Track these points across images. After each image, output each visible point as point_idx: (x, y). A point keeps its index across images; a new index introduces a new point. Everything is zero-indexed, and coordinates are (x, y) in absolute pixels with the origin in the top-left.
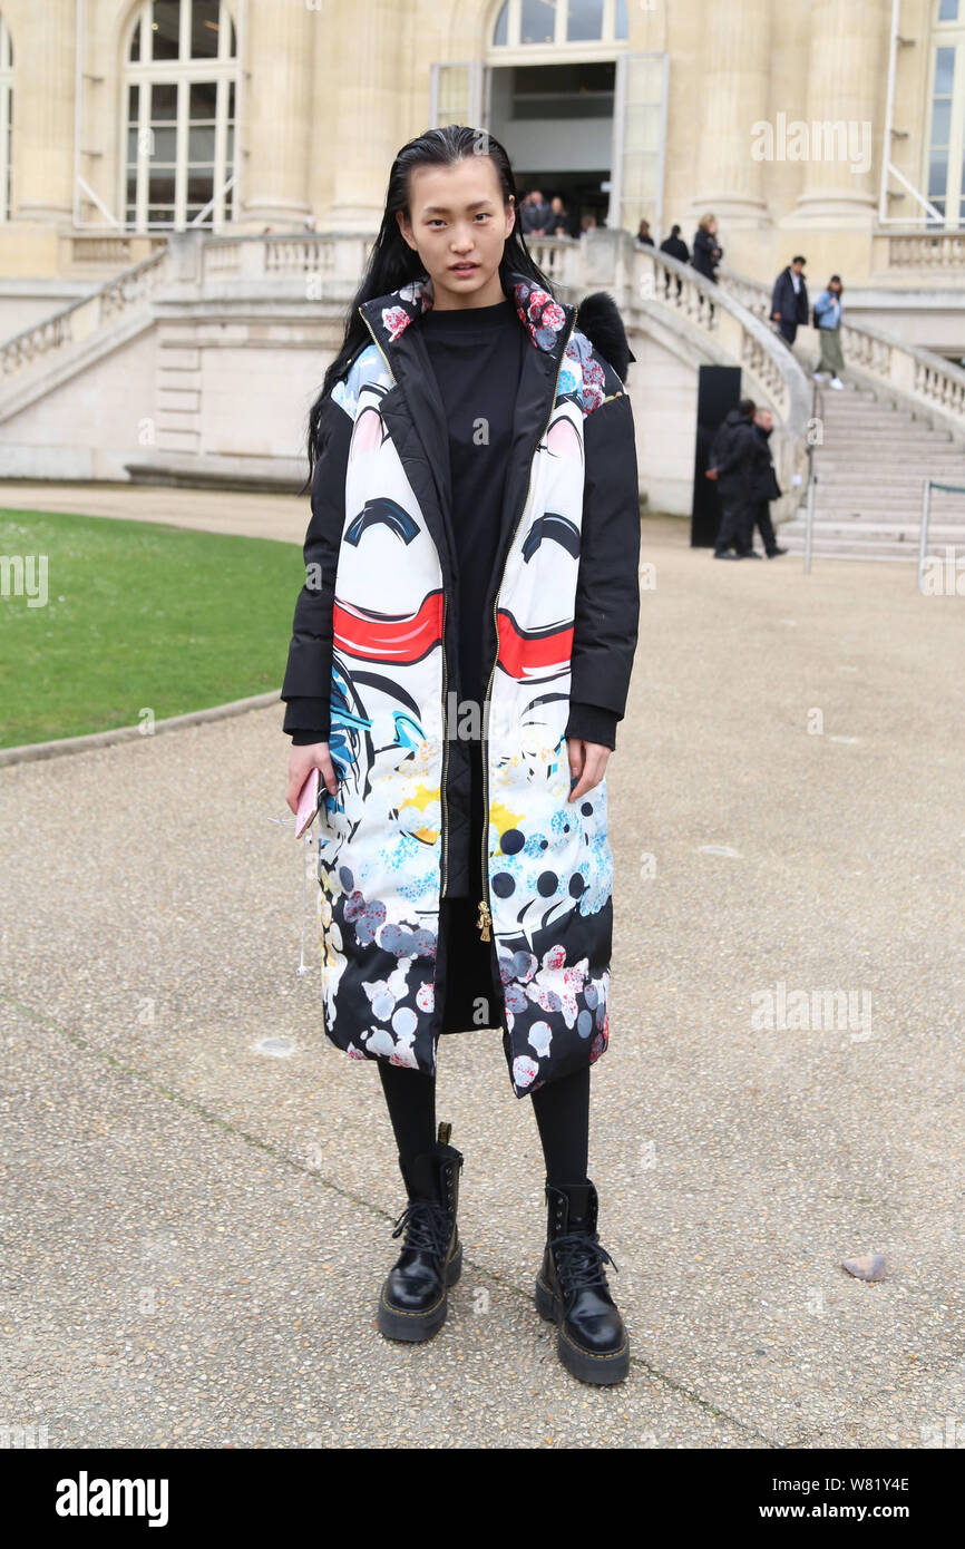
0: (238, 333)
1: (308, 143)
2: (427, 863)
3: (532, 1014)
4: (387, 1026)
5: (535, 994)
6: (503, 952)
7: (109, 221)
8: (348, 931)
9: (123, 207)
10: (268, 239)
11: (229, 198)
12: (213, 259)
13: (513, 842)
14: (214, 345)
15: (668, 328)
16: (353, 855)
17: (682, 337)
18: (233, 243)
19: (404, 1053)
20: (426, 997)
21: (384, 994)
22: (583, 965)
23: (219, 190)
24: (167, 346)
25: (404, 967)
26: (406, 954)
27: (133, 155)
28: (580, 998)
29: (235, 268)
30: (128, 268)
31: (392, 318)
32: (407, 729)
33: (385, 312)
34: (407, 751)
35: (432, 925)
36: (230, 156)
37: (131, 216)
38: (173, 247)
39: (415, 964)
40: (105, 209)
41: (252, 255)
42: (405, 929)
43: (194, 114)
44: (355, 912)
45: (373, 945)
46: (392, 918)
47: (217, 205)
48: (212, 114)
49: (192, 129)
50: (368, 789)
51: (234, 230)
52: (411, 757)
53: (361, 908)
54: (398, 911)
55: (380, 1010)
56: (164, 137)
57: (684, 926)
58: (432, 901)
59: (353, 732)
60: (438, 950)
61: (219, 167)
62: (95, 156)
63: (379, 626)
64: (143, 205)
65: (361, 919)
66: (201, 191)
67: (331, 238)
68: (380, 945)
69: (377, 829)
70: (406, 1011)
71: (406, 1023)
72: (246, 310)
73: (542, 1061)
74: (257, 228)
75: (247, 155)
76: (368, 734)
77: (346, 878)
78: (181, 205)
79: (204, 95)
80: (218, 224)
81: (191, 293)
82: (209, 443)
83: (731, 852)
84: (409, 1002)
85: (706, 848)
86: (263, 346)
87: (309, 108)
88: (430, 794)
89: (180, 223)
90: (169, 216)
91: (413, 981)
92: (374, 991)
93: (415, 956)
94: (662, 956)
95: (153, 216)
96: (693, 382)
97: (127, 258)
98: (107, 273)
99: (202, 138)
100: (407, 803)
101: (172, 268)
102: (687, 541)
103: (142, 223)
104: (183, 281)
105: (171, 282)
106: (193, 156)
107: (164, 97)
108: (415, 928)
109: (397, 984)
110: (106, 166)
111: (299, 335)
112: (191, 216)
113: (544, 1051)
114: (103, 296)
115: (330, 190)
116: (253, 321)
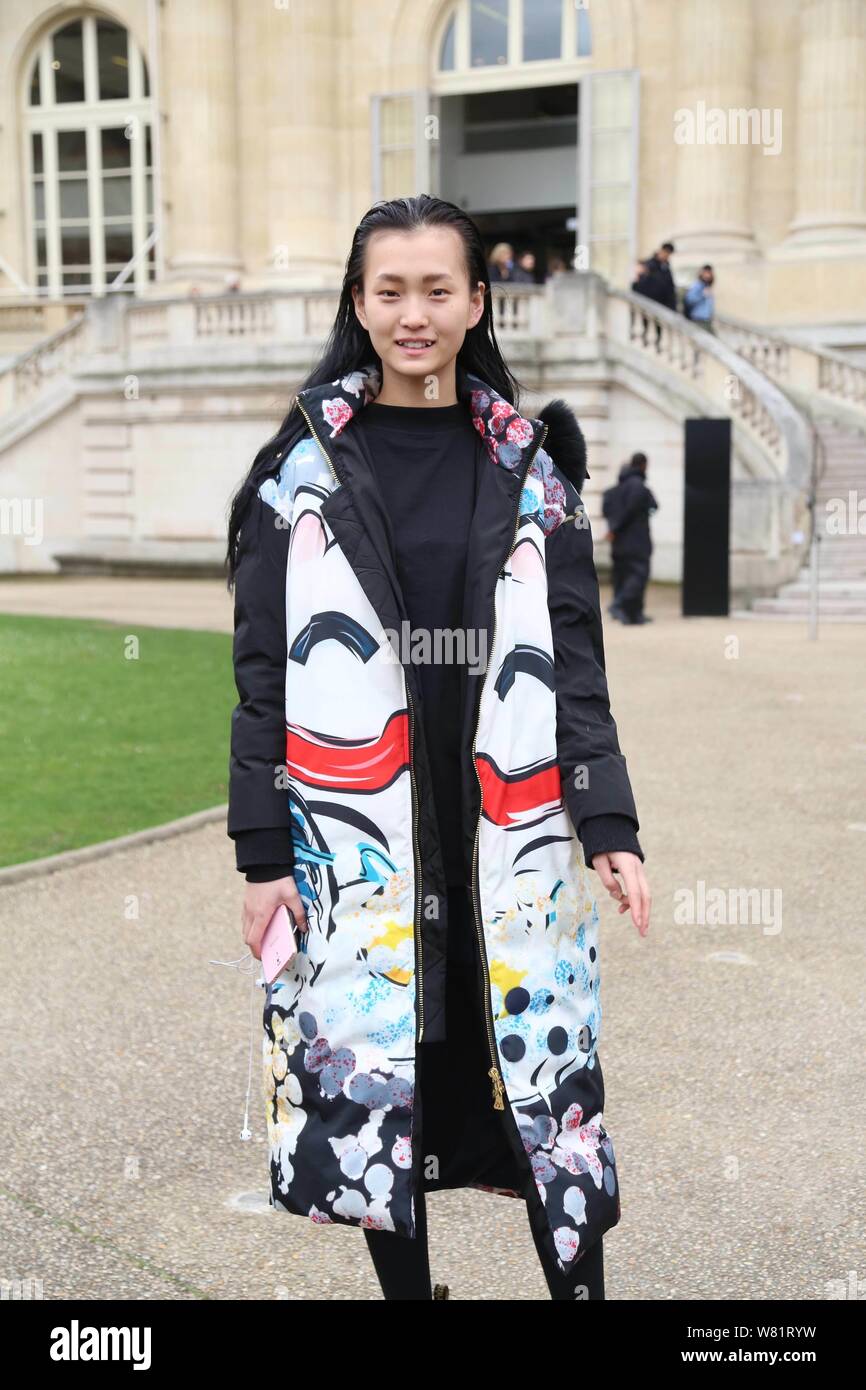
0: (171, 406)
1: (237, 191)
2: (400, 1006)
4: (359, 1185)
7: (18, 286)
8: (310, 1083)
9: (33, 269)
10: (198, 302)
11: (151, 256)
12: (139, 325)
14: (144, 420)
15: (647, 378)
16: (317, 1000)
17: (664, 388)
18: (160, 307)
19: (380, 1212)
20: (403, 1152)
21: (354, 1150)
22: (597, 1120)
23: (140, 247)
24: (92, 422)
25: (376, 1119)
26: (379, 1106)
27: (40, 212)
29: (163, 335)
30: (43, 338)
31: (335, 412)
32: (375, 862)
33: (326, 404)
34: (375, 886)
35: (407, 1073)
36: (150, 209)
37: (42, 281)
38: (92, 314)
39: (389, 1117)
40: (13, 273)
41: (181, 320)
42: (377, 1078)
43: (107, 163)
44: (319, 1060)
45: (341, 1096)
46: (363, 1066)
47: (139, 264)
48: (126, 162)
49: (106, 180)
50: (332, 927)
51: (159, 292)
52: (380, 891)
53: (327, 1057)
54: (369, 1059)
55: (350, 1167)
56: (74, 191)
57: (695, 1043)
58: (406, 1046)
59: (314, 867)
60: (415, 1100)
61: (138, 221)
63: (336, 752)
64: (55, 266)
65: (327, 1069)
66: (119, 249)
67: (266, 297)
68: (349, 1096)
69: (342, 971)
70: (380, 1169)
71: (381, 1182)
72: (178, 381)
74: (182, 289)
75: (169, 207)
76: (330, 869)
77: (308, 1025)
78: (98, 265)
79: (116, 141)
80: (141, 286)
81: (114, 364)
82: (145, 526)
83: (742, 959)
84: (383, 1157)
85: (716, 956)
86: (198, 418)
87: (235, 151)
88: (403, 930)
89: (98, 286)
90: (85, 279)
91: (387, 1135)
92: (342, 1147)
93: (389, 1107)
94: (673, 1079)
95: (67, 279)
96: (678, 436)
97: (41, 328)
98: (22, 344)
99: (118, 192)
100: (377, 941)
101: (94, 335)
102: (677, 610)
103: (55, 287)
104: (106, 350)
105: (91, 352)
106: (109, 209)
107: (72, 145)
108: (389, 1076)
109: (369, 1139)
110: (11, 223)
111: (238, 405)
112: (110, 278)
115: (264, 243)
116: (186, 392)
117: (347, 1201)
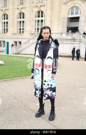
2: (40, 82)
3: (46, 94)
5: (46, 93)
6: (44, 89)
7: (34, 32)
8: (35, 87)
9: (35, 31)
13: (45, 81)
16: (35, 82)
21: (37, 92)
22: (52, 91)
25: (39, 90)
27: (36, 26)
28: (51, 94)
30: (35, 36)
37: (35, 32)
40: (33, 31)
43: (41, 22)
46: (38, 86)
48: (42, 22)
49: (41, 24)
52: (39, 74)
55: (37, 93)
56: (38, 25)
62: (32, 26)
64: (36, 30)
68: (37, 88)
73: (46, 98)
76: (36, 73)
79: (42, 21)
84: (39, 93)
90: (39, 31)
91: (39, 91)
92: (36, 92)
95: (37, 31)
97: (35, 35)
98: (33, 36)
103: (36, 32)
106: (41, 26)
107: (38, 21)
110: (33, 27)
113: (47, 97)
114: (33, 38)
117: (37, 95)
